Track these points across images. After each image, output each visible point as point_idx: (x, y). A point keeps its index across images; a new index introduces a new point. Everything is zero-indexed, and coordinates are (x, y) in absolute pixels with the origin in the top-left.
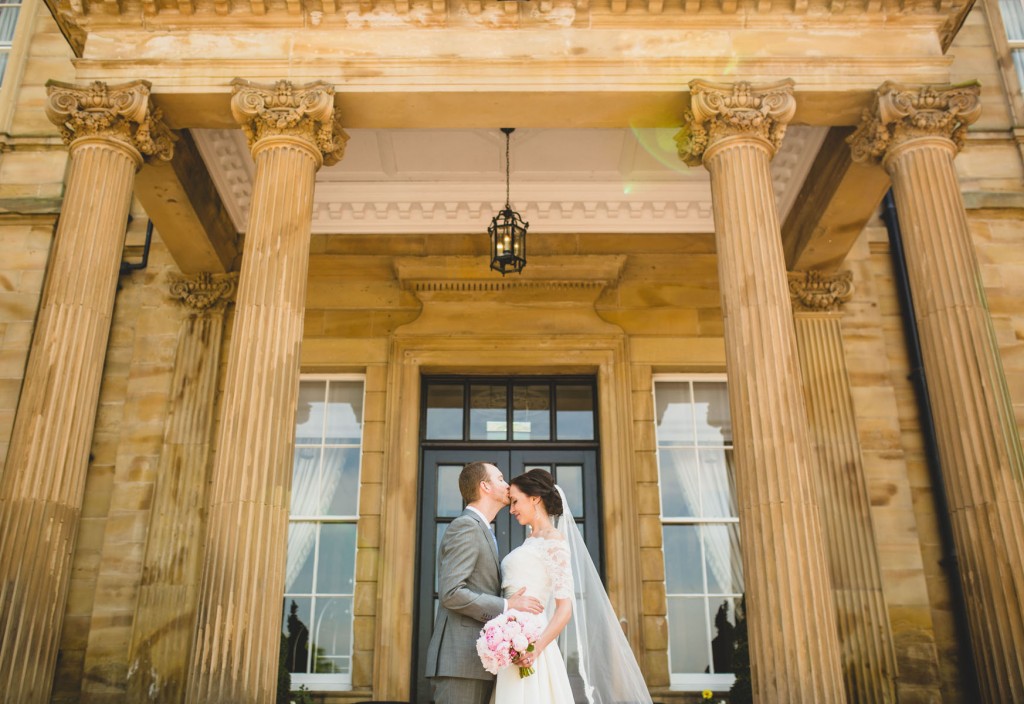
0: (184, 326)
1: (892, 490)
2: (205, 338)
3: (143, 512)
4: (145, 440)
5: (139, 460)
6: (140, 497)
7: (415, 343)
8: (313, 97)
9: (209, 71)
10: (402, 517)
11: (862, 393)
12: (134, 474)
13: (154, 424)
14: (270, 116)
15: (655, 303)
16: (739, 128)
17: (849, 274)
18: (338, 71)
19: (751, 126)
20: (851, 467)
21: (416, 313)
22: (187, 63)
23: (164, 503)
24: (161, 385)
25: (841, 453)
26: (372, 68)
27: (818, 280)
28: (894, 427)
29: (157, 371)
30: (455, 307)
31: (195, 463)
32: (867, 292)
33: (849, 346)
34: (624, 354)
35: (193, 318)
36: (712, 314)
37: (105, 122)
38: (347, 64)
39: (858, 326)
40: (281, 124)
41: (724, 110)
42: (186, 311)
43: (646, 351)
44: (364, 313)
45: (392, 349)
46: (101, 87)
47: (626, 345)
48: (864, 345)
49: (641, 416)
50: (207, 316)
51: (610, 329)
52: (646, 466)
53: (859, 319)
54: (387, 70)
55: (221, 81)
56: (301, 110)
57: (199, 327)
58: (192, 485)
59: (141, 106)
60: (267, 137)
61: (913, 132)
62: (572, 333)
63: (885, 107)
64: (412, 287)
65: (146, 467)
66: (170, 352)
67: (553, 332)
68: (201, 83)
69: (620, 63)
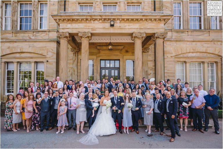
0: (73, 55)
1: (151, 73)
2: (75, 56)
3: (71, 76)
4: (70, 68)
5: (70, 70)
6: (70, 74)
7: (99, 56)
8: (88, 34)
9: (75, 30)
10: (98, 76)
11: (149, 63)
12: (69, 72)
13: (71, 66)
14: (83, 36)
15: (127, 51)
16: (138, 38)
17: (149, 48)
18: (91, 30)
19: (140, 38)
20: (147, 71)
21: (99, 53)
22: (72, 29)
23: (73, 75)
24: (71, 61)
25: (146, 70)
26: (95, 29)
27: (146, 49)
28: (152, 66)
29: (71, 60)
30: (104, 52)
31: (76, 71)
32: (151, 50)
33: (148, 57)
34: (123, 58)
35: (74, 53)
36: (133, 53)
37: (64, 37)
38: (92, 29)
39: (149, 54)
40: (85, 37)
41: (137, 36)
42: (73, 53)
43: (125, 57)
44: (93, 53)
45: (97, 57)
46: (63, 32)
47: (123, 57)
48: (150, 57)
49: (124, 65)
50: (76, 53)
51: (121, 55)
52: (125, 71)
53: (150, 54)
54: (97, 30)
55: (77, 31)
56: (87, 36)
57: (75, 54)
58: (76, 73)
59: (68, 35)
60: (83, 39)
61: (159, 39)
62: (117, 55)
63: (156, 35)
64: (99, 50)
65: (71, 71)
66: (72, 57)
67: (115, 55)
68: (74, 31)
69: (125, 29)
